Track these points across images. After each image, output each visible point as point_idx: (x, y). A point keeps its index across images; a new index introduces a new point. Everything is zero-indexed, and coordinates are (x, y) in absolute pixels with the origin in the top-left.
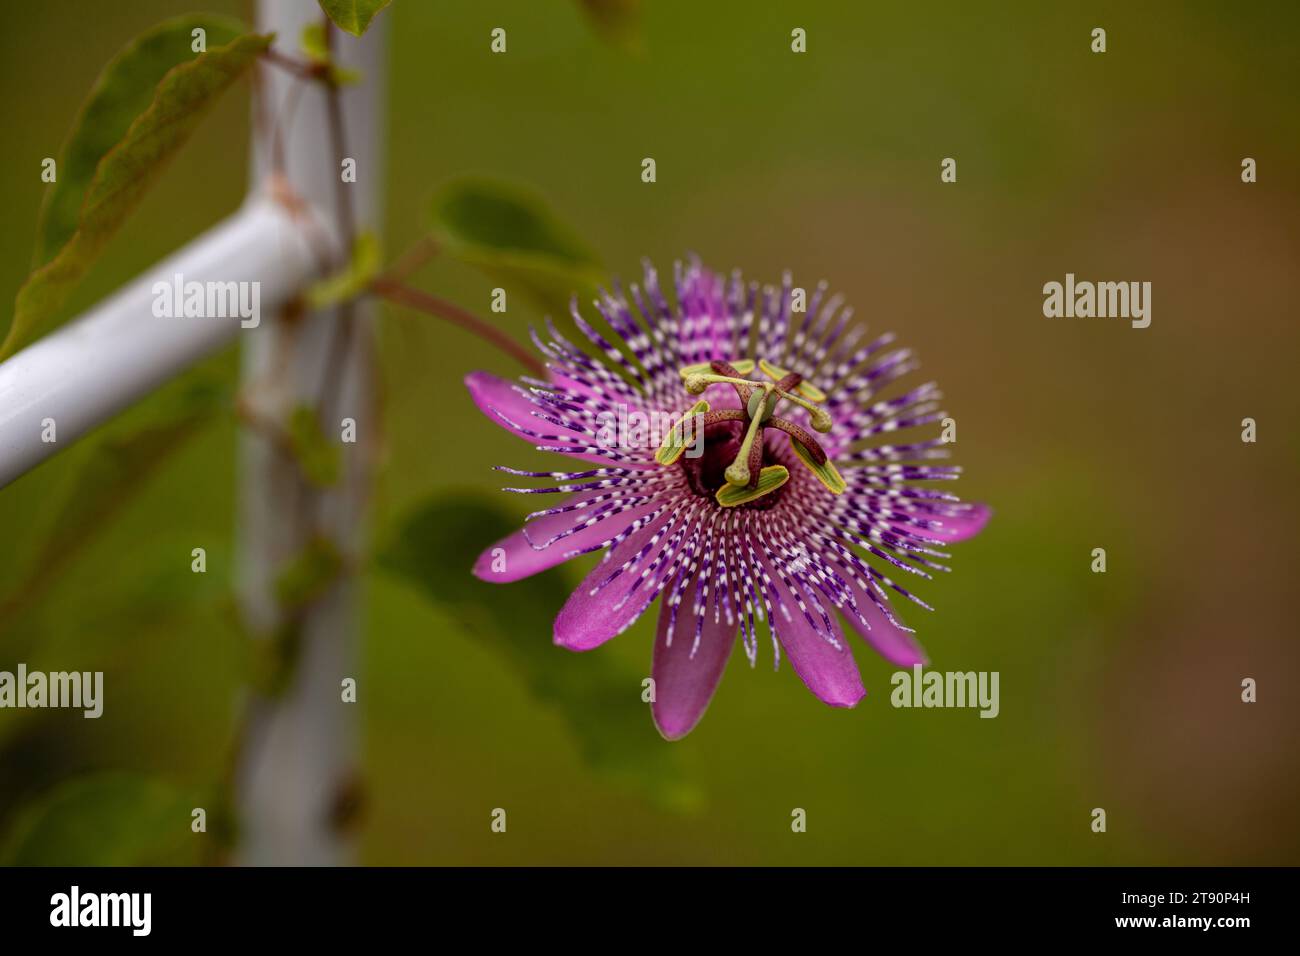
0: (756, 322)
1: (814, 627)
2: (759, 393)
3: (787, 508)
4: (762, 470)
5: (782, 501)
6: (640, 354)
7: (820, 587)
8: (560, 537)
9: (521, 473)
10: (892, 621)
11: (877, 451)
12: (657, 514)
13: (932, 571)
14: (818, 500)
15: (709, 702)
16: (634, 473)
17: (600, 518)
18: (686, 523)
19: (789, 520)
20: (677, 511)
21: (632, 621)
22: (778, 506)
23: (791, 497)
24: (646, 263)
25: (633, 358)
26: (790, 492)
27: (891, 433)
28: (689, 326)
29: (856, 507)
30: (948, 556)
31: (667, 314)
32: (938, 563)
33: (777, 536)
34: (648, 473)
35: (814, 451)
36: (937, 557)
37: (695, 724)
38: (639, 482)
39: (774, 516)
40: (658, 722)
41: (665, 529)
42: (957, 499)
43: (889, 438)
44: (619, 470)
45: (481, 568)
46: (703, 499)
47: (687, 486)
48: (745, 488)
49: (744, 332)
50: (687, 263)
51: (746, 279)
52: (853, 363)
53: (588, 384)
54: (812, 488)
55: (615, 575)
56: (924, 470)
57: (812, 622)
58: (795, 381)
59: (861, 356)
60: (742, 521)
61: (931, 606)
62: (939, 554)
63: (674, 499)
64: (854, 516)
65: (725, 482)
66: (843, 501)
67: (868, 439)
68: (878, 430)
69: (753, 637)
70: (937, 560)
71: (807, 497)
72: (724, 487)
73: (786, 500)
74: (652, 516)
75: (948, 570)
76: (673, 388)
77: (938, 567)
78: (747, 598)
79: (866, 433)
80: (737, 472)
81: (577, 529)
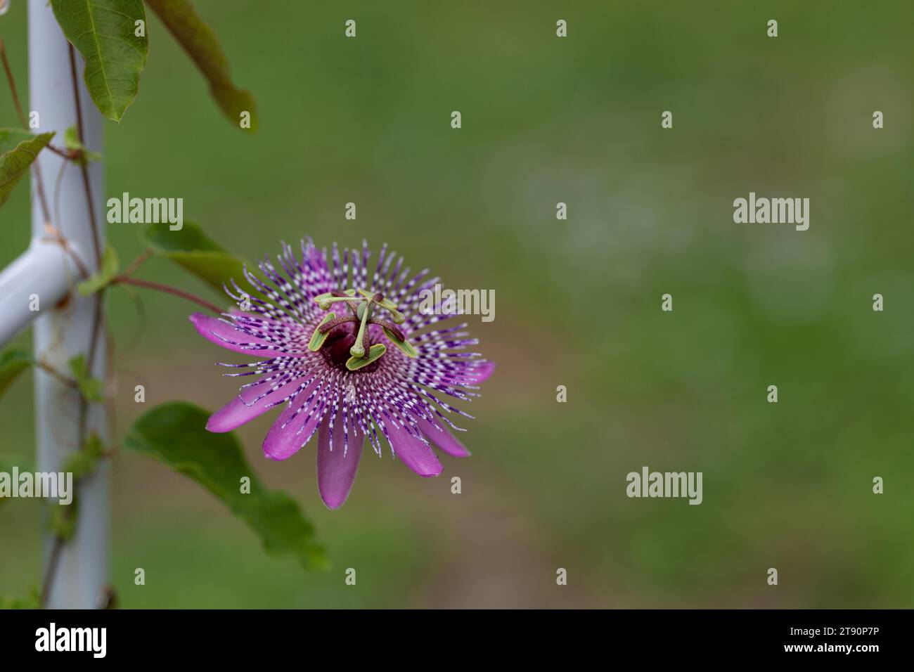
0: (350, 270)
1: (411, 433)
2: (364, 303)
3: (384, 370)
4: (371, 348)
5: (381, 367)
6: (288, 293)
7: (411, 410)
8: (260, 398)
9: (231, 366)
10: (453, 426)
11: (429, 335)
12: (312, 380)
13: (470, 397)
14: (401, 364)
15: (352, 486)
16: (296, 359)
17: (280, 386)
18: (329, 383)
19: (386, 376)
20: (323, 377)
21: (308, 440)
22: (379, 370)
23: (386, 364)
24: (283, 243)
25: (284, 296)
26: (384, 361)
27: (436, 323)
28: (314, 275)
29: (423, 366)
30: (478, 388)
31: (301, 270)
32: (472, 393)
33: (381, 386)
34: (303, 358)
35: (397, 334)
36: (472, 389)
37: (345, 500)
38: (299, 363)
39: (377, 375)
40: (324, 501)
41: (319, 387)
42: (480, 355)
43: (435, 326)
44: (288, 358)
45: (210, 426)
46: (337, 370)
47: (326, 364)
48: (362, 358)
49: (345, 275)
50: (306, 241)
51: (340, 248)
52: (408, 287)
53: (262, 312)
54: (396, 358)
55: (294, 416)
56: (457, 342)
57: (409, 431)
58: (380, 298)
59: (412, 283)
60: (361, 380)
61: (473, 416)
62: (473, 388)
63: (320, 371)
64: (423, 371)
65: (350, 356)
66: (415, 364)
67: (423, 329)
68: (427, 323)
69: (378, 442)
70: (473, 391)
71: (394, 363)
72: (350, 359)
73: (382, 366)
74: (310, 381)
75: (479, 395)
76: (308, 311)
77: (473, 395)
78: (370, 421)
79: (421, 325)
80: (357, 349)
81: (268, 393)
